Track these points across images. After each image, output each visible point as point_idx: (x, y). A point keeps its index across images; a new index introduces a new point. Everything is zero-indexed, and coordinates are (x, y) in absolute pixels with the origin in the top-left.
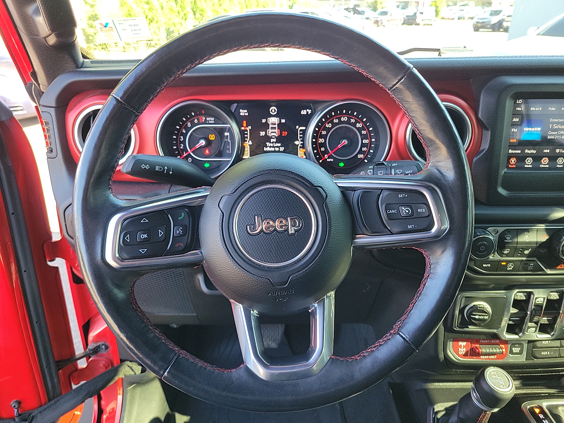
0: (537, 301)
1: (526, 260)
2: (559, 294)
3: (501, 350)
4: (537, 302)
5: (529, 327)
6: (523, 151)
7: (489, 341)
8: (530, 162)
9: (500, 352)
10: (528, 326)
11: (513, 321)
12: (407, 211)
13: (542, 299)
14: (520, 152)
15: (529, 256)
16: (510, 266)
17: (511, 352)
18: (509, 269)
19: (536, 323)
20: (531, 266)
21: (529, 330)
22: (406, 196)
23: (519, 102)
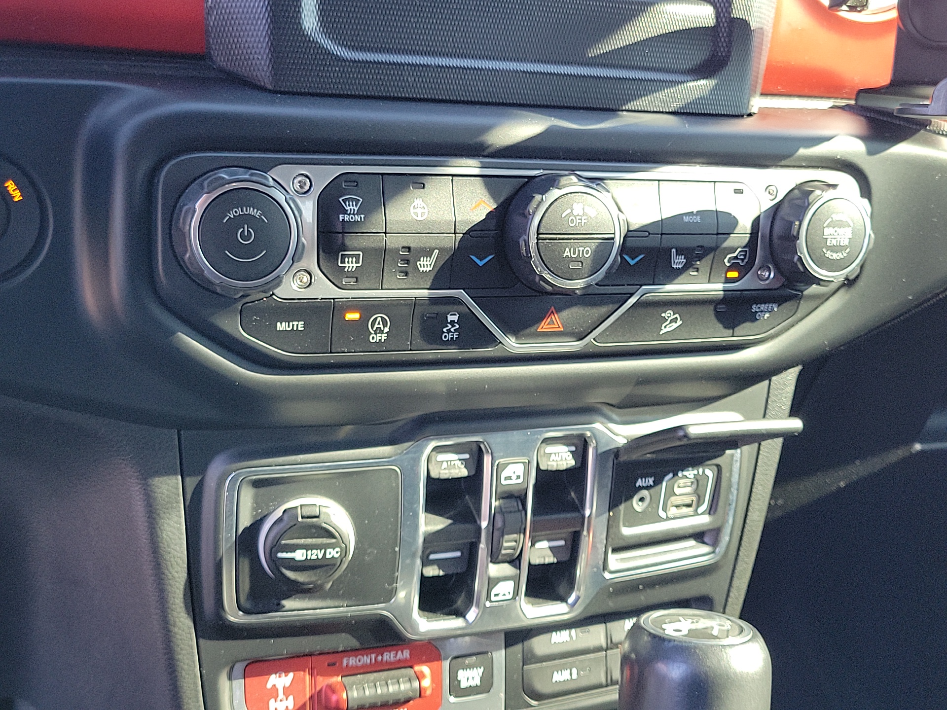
0: (506, 478)
1: (433, 301)
2: (573, 449)
3: (416, 684)
4: (504, 482)
5: (492, 582)
7: (373, 656)
9: (413, 690)
10: (489, 578)
11: (439, 563)
13: (519, 469)
17: (455, 689)
19: (515, 561)
21: (494, 592)
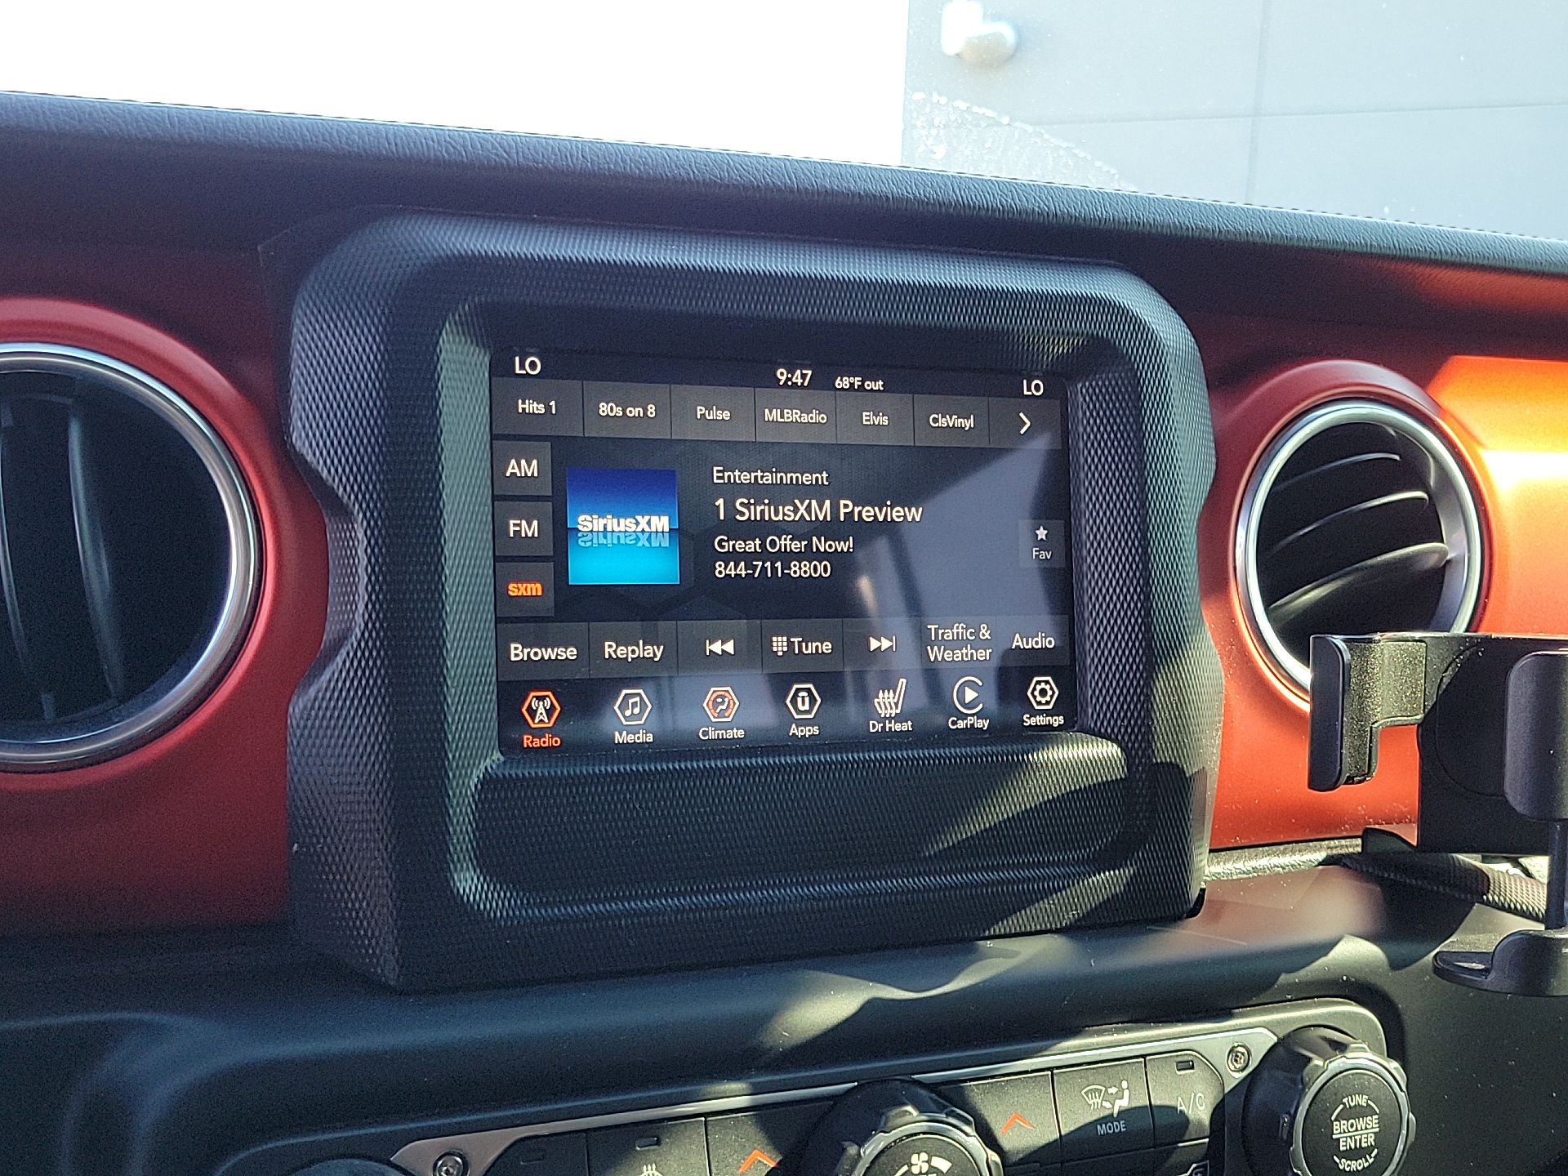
6: (588, 651)
8: (637, 710)
14: (571, 653)
23: (530, 365)
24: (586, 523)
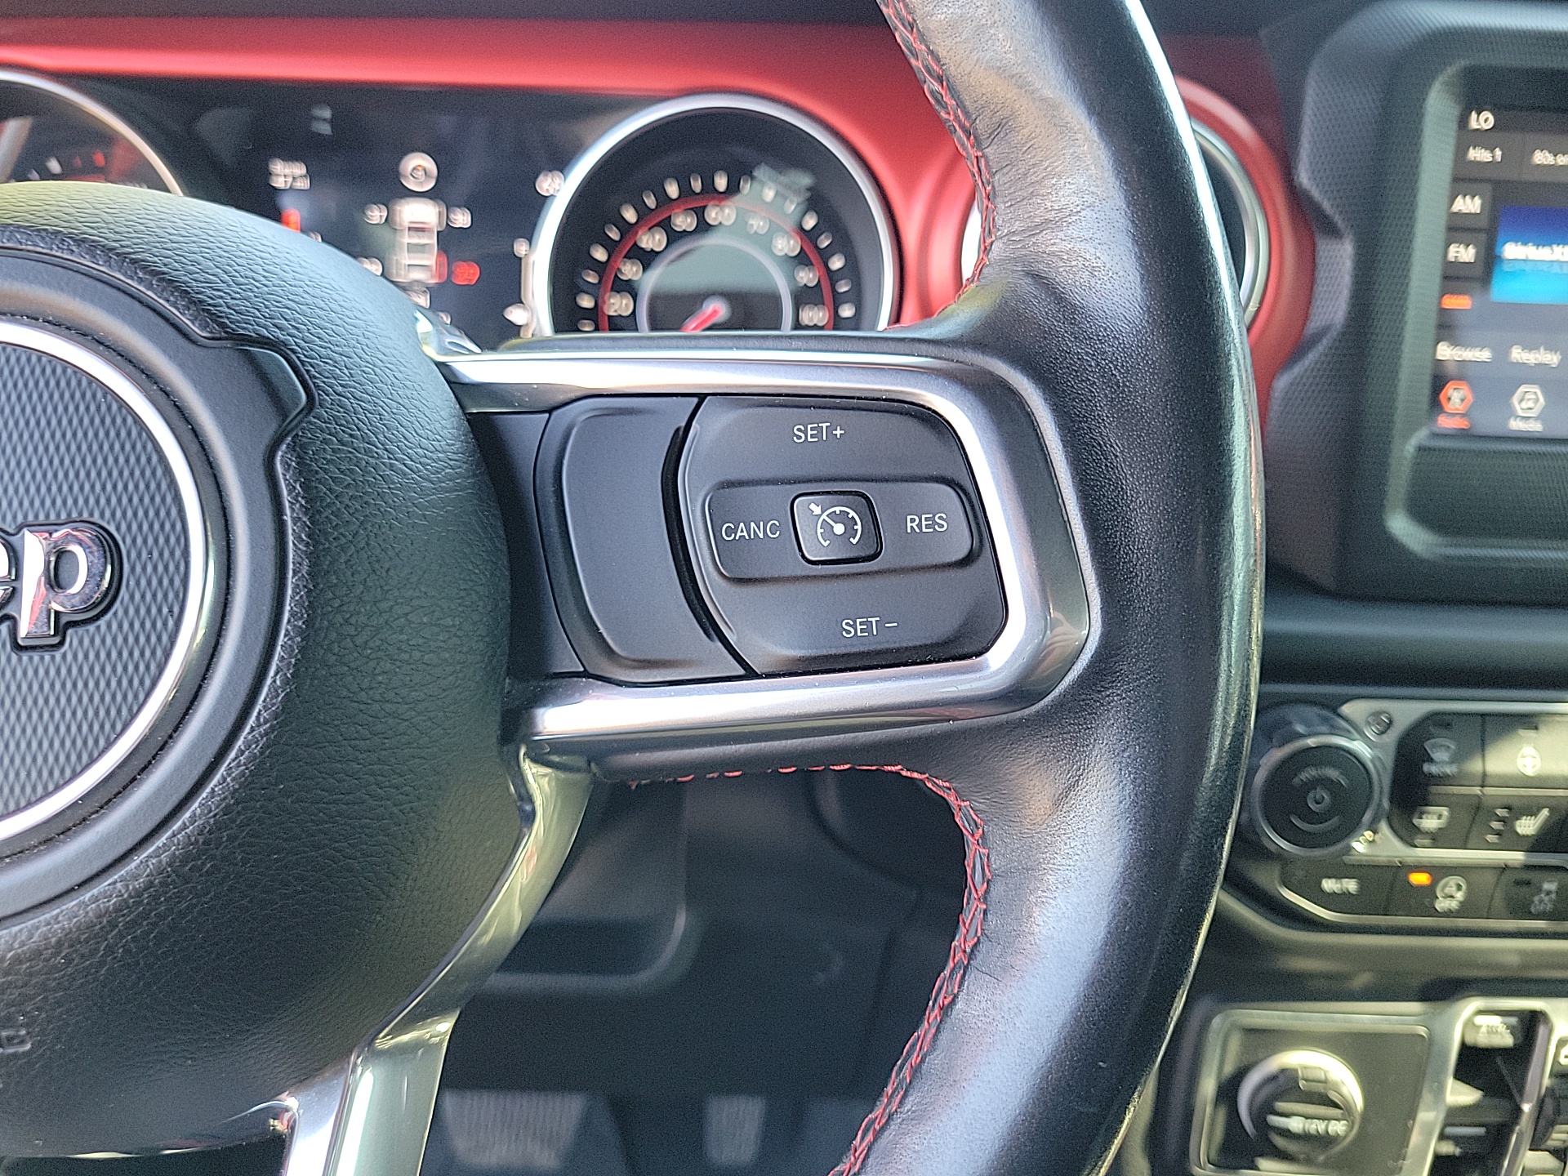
0: (1565, 1057)
1: (1528, 867)
4: (1562, 1061)
5: (1526, 1174)
6: (1501, 353)
8: (1530, 404)
10: (1524, 1168)
11: (1457, 1140)
12: (839, 529)
14: (1484, 355)
15: (1538, 844)
16: (1447, 890)
18: (1442, 904)
19: (1561, 1153)
20: (1548, 893)
22: (838, 432)
23: (1483, 121)
24: (1512, 251)
